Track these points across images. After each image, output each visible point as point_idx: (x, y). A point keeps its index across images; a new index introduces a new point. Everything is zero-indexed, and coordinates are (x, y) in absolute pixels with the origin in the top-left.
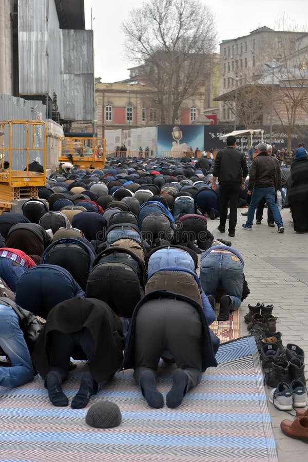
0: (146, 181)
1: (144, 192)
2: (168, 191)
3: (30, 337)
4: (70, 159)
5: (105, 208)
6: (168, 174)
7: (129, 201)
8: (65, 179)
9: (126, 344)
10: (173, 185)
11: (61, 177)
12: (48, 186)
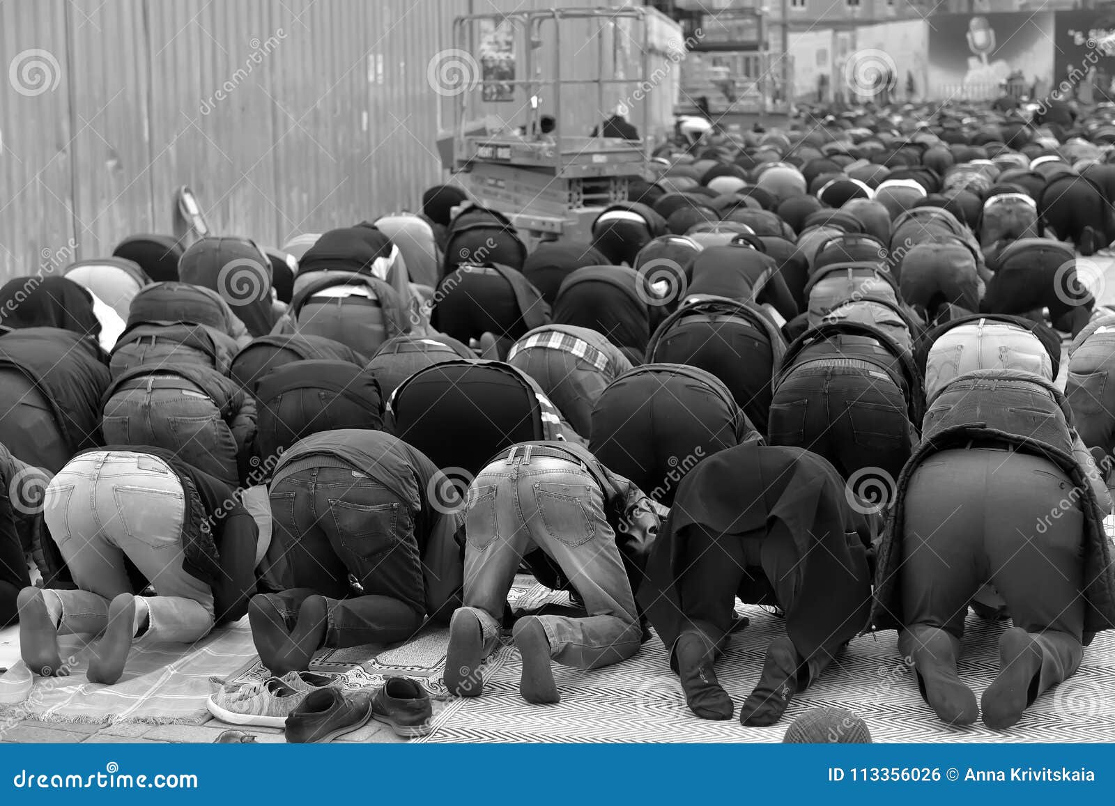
0: (902, 160)
1: (900, 187)
2: (966, 184)
3: (633, 544)
4: (703, 108)
5: (799, 229)
6: (961, 140)
7: (862, 211)
8: (690, 158)
9: (881, 566)
10: (976, 169)
11: (681, 156)
12: (649, 177)
